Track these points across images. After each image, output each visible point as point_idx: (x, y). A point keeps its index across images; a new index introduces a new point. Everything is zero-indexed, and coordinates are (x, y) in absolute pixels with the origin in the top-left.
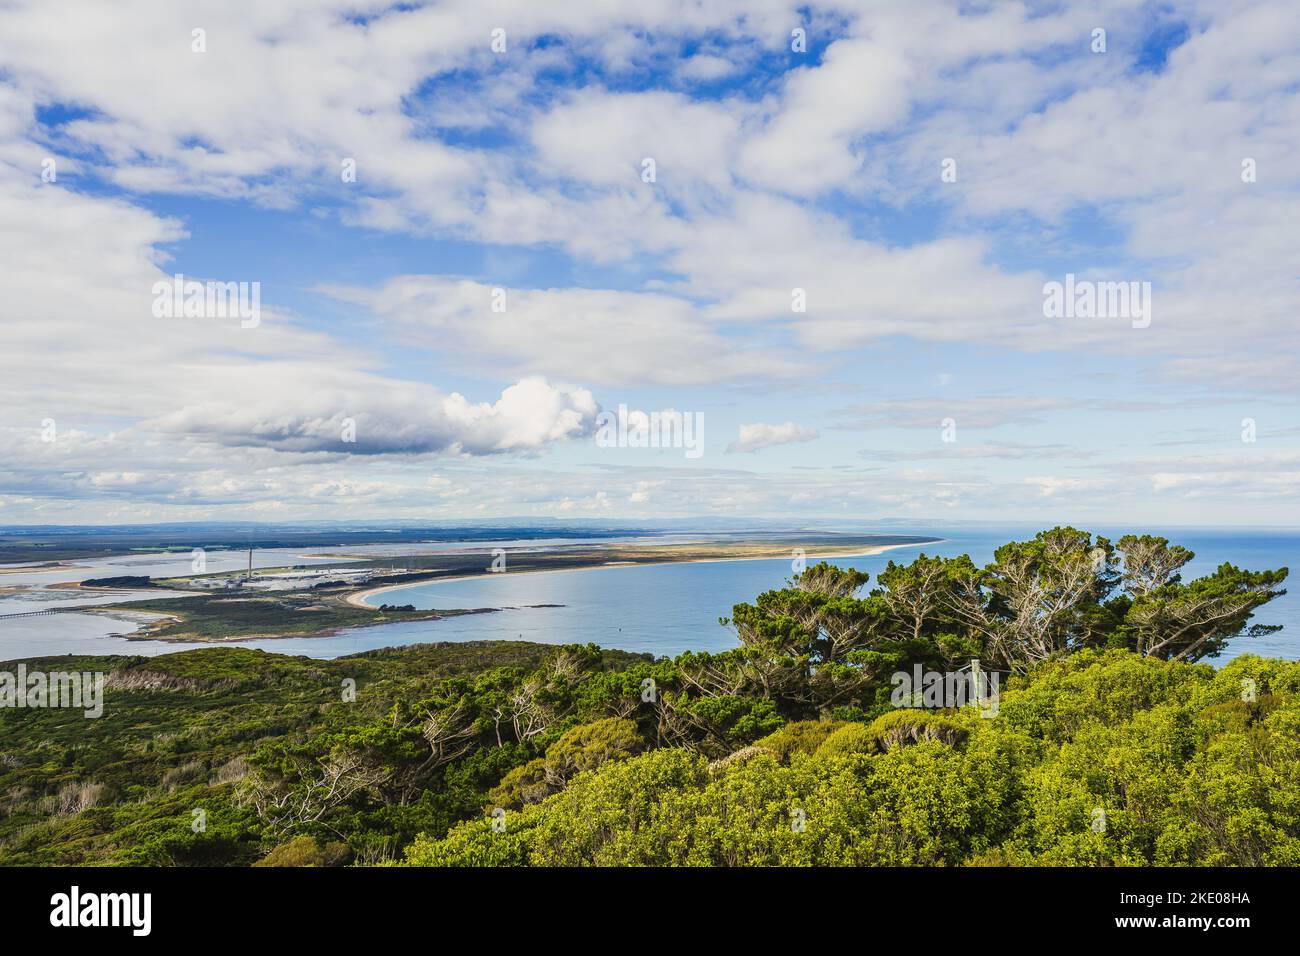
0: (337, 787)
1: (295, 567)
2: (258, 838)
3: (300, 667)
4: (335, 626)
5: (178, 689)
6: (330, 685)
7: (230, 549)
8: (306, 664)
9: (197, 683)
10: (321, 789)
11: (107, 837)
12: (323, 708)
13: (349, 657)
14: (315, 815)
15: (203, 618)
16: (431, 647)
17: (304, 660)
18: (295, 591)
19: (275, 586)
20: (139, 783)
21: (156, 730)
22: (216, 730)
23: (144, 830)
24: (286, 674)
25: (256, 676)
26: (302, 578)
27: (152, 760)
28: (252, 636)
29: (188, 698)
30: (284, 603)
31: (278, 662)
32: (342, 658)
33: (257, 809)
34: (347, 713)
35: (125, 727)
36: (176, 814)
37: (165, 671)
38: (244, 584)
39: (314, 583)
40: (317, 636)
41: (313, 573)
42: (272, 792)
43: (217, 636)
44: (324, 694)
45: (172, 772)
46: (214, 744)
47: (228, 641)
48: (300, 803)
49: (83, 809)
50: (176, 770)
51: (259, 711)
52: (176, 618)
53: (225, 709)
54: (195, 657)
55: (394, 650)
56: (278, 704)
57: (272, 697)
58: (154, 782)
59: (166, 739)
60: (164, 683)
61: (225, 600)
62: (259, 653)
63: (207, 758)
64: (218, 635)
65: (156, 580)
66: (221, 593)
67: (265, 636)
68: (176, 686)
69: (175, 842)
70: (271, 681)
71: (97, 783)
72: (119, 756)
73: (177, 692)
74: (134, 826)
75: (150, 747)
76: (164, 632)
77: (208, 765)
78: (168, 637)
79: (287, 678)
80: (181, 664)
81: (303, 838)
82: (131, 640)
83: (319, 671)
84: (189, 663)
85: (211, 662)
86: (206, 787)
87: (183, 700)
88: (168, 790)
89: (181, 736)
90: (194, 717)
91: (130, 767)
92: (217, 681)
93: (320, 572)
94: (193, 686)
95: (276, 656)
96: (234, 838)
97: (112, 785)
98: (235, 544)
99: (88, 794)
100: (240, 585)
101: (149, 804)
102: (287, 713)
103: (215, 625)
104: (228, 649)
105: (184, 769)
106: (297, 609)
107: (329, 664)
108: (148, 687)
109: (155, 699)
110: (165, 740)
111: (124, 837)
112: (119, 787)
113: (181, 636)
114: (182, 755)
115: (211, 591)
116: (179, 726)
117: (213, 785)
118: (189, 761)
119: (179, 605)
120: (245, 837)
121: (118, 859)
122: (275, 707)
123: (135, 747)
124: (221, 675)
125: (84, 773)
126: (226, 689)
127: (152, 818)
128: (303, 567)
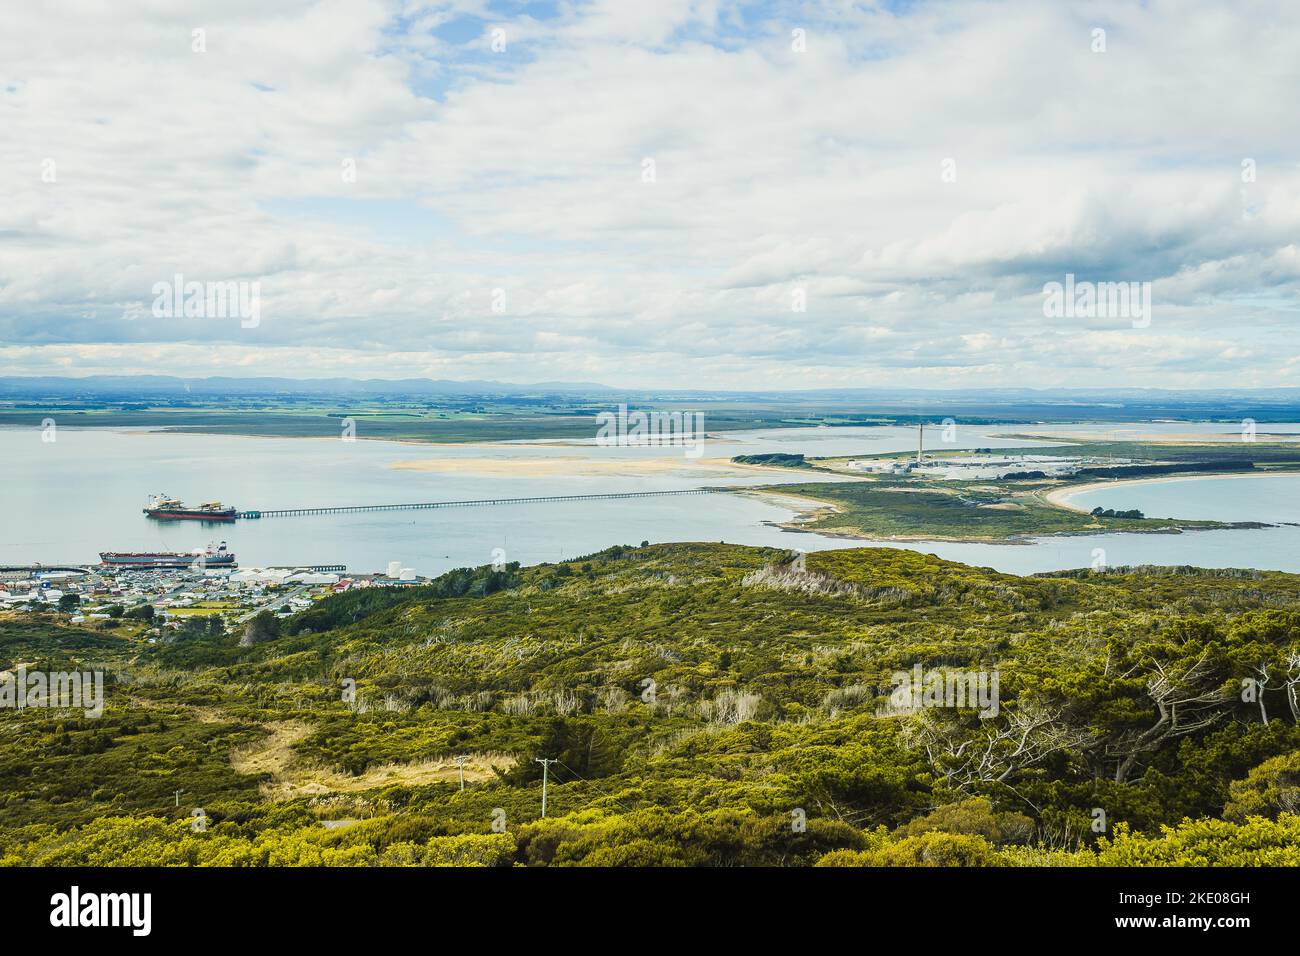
0: (1027, 744)
1: (978, 451)
2: (928, 790)
3: (984, 583)
4: (1030, 532)
5: (837, 594)
6: (1023, 609)
7: (896, 424)
8: (993, 579)
9: (860, 590)
10: (1006, 742)
11: (765, 756)
12: (1015, 639)
13: (1050, 575)
14: (999, 775)
15: (866, 510)
16: (1167, 572)
17: (990, 573)
18: (977, 482)
19: (953, 474)
20: (798, 701)
21: (815, 641)
22: (882, 650)
23: (804, 756)
24: (966, 590)
25: (930, 589)
26: (987, 465)
27: (812, 676)
28: (925, 537)
29: (850, 607)
30: (965, 497)
31: (956, 573)
32: (1040, 575)
33: (927, 754)
34: (1047, 649)
35: (782, 633)
36: (838, 743)
37: (824, 572)
38: (914, 470)
39: (1003, 472)
40: (1008, 543)
41: (1000, 459)
42: (947, 735)
43: (882, 534)
44: (1016, 621)
45: (833, 693)
46: (881, 666)
47: (895, 541)
48: (980, 756)
49: (740, 721)
50: (838, 692)
51: (933, 632)
52: (837, 507)
53: (893, 625)
54: (859, 557)
55: (1112, 571)
56: (957, 626)
57: (951, 618)
58: (814, 702)
59: (827, 653)
60: (822, 585)
61: (891, 489)
62: (932, 559)
63: (873, 683)
64: (883, 532)
65: (811, 459)
66: (887, 479)
67: (940, 537)
68: (836, 590)
69: (832, 776)
70: (949, 596)
71: (754, 694)
72: (776, 665)
73: (838, 598)
74: (793, 750)
75: (809, 661)
76: (822, 524)
77: (875, 692)
78: (826, 530)
79: (969, 595)
80: (841, 564)
81: (982, 800)
82: (786, 530)
83: (1010, 590)
84: (851, 564)
85: (875, 565)
86: (872, 717)
87: (842, 608)
88: (830, 714)
89: (843, 653)
90: (857, 630)
91: (788, 680)
92: (884, 589)
93: (1010, 459)
94: (856, 593)
95: (954, 565)
96: (900, 784)
97: (769, 698)
98: (902, 419)
99: (746, 704)
100: (908, 471)
101: (808, 726)
102: (968, 639)
103: (880, 520)
104: (896, 551)
105: (848, 691)
106: (981, 505)
107: (1023, 582)
108: (804, 588)
109: (811, 603)
110: (825, 655)
111: (782, 760)
112: (776, 702)
113: (841, 530)
114: (844, 675)
115: (875, 476)
116: (840, 640)
117: (881, 716)
118: (853, 683)
119: (838, 491)
120: (913, 786)
121: (775, 784)
122: (954, 630)
123: (794, 658)
124: (888, 583)
125: (740, 680)
126: (894, 600)
127: (812, 744)
128: (988, 451)
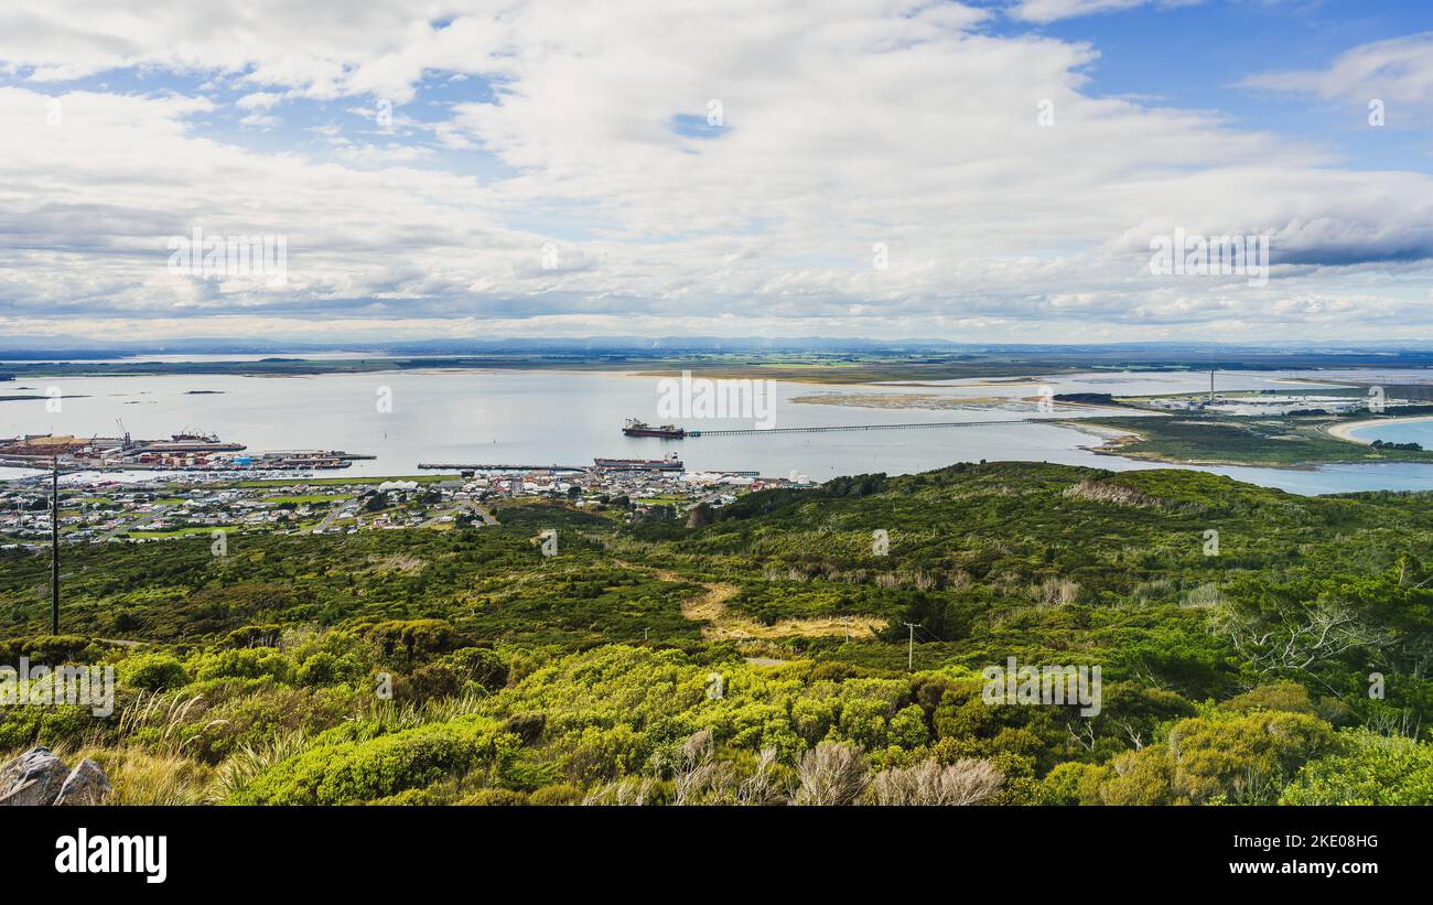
0: (1327, 639)
1: (1264, 392)
2: (1237, 671)
3: (1273, 500)
4: (1314, 460)
5: (1143, 506)
6: (1311, 524)
7: (1190, 370)
8: (1281, 498)
9: (1162, 503)
10: (1307, 636)
11: (1086, 633)
12: (1303, 549)
13: (1333, 496)
14: (1302, 663)
15: (1165, 438)
17: (1278, 493)
18: (1264, 417)
19: (1241, 410)
20: (1111, 590)
21: (1124, 542)
22: (1183, 552)
23: (1119, 635)
24: (1257, 506)
25: (1224, 504)
26: (1272, 404)
27: (1123, 570)
28: (1218, 462)
29: (1154, 517)
30: (1253, 429)
31: (1248, 492)
32: (1325, 496)
33: (1233, 641)
34: (1334, 558)
35: (1096, 535)
36: (1149, 626)
37: (1131, 487)
38: (1207, 407)
39: (1287, 410)
40: (1293, 468)
41: (1285, 399)
42: (1250, 626)
43: (1180, 458)
44: (1304, 533)
45: (1141, 586)
46: (1183, 566)
47: (1192, 464)
48: (1283, 646)
49: (1063, 603)
50: (1146, 585)
51: (1228, 540)
52: (1139, 436)
53: (1193, 532)
54: (1160, 476)
56: (1250, 536)
57: (1244, 528)
58: (1126, 592)
59: (1135, 553)
60: (1130, 498)
61: (1187, 422)
62: (1225, 481)
63: (1176, 579)
64: (1181, 457)
65: (1117, 397)
66: (1183, 414)
67: (1231, 462)
68: (1142, 502)
69: (1150, 653)
70: (1241, 511)
71: (1074, 582)
72: (1092, 561)
73: (1143, 509)
74: (1110, 629)
75: (1120, 558)
76: (1127, 449)
77: (1178, 586)
78: (1132, 454)
79: (1259, 511)
80: (1146, 482)
81: (1284, 684)
82: (1097, 453)
83: (1297, 508)
84: (1154, 482)
85: (1175, 483)
86: (1176, 607)
87: (1147, 516)
88: (1139, 602)
89: (1149, 553)
90: (1161, 536)
91: (1102, 573)
92: (1183, 503)
93: (1293, 398)
94: (1159, 506)
95: (1246, 485)
96: (1211, 665)
97: (1087, 586)
98: (1197, 365)
99: (1068, 590)
100: (1202, 407)
101: (1122, 611)
102: (1261, 547)
103: (1178, 447)
104: (1193, 472)
105: (1155, 584)
106: (1267, 436)
107: (1309, 501)
108: (1115, 500)
109: (1122, 512)
110: (1133, 554)
111: (1102, 637)
112: (1093, 590)
113: (1145, 454)
114: (1151, 571)
115: (1172, 411)
116: (1146, 543)
117: (1183, 607)
118: (1158, 579)
119: (1141, 423)
120: (1224, 667)
121: (1097, 656)
122: (1247, 539)
123: (1107, 555)
124: (1188, 498)
125: (1062, 571)
126: (1192, 512)
127: (1126, 625)
128: (1272, 392)
